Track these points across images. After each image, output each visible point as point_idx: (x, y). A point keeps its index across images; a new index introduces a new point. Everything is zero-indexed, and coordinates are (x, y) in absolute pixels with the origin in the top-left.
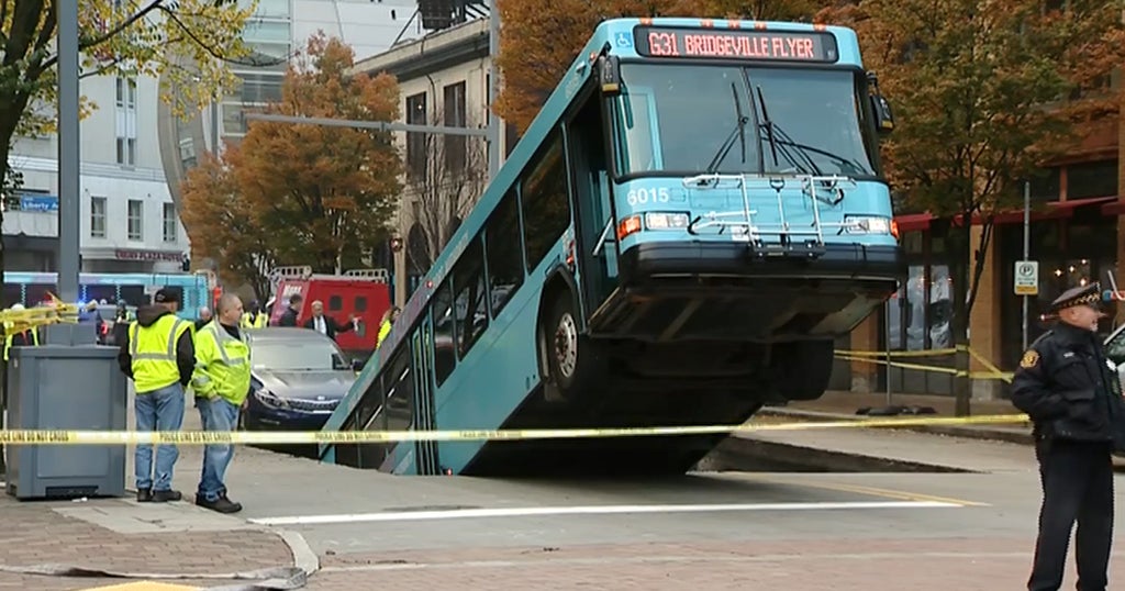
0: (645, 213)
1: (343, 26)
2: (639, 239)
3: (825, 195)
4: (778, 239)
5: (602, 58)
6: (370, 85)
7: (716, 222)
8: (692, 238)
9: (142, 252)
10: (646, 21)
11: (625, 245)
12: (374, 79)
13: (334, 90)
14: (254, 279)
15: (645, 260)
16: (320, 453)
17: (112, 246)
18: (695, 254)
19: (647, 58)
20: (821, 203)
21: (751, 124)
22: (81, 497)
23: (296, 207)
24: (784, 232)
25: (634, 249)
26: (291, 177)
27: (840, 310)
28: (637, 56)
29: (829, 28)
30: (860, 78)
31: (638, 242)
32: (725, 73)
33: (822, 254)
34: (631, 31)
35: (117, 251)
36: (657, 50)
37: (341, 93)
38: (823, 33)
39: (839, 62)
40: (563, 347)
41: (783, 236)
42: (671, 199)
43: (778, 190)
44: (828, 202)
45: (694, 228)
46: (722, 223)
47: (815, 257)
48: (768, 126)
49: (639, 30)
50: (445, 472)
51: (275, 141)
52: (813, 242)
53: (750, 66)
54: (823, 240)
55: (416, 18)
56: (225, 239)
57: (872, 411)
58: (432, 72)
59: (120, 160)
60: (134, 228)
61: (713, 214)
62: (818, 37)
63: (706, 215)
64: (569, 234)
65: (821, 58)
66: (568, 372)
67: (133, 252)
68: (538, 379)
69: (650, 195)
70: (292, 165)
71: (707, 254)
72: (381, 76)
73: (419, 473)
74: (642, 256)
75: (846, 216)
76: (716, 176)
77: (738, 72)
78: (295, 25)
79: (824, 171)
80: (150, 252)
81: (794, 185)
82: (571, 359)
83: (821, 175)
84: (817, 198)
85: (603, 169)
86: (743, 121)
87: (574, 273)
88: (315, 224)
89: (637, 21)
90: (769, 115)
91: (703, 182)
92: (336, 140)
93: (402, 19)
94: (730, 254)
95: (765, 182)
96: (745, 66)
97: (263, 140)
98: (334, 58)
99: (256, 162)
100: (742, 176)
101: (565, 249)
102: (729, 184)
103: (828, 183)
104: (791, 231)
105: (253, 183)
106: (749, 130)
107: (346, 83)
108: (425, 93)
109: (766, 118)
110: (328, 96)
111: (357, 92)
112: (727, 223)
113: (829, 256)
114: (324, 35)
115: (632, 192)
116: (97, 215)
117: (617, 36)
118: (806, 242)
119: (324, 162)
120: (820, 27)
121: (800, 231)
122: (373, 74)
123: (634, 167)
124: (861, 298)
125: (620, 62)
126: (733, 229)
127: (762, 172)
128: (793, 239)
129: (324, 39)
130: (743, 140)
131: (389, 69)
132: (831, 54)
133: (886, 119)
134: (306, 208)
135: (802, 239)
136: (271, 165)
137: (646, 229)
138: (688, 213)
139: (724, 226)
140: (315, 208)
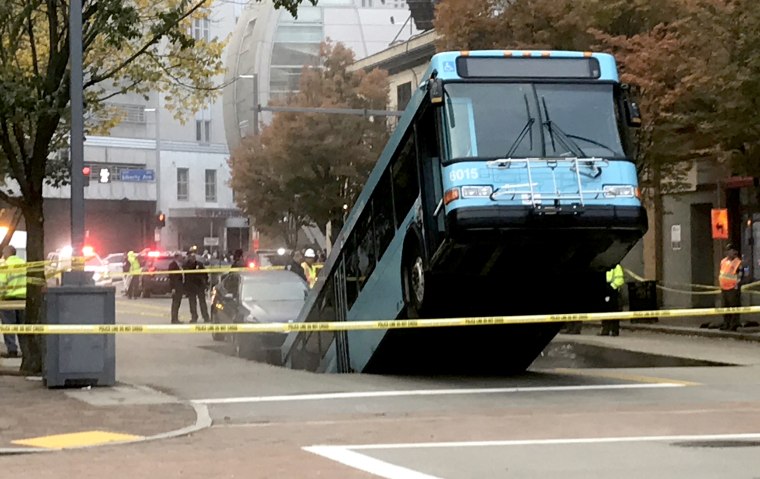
0: (461, 187)
1: (363, 27)
2: (458, 204)
3: (588, 171)
4: (553, 203)
5: (432, 80)
6: (366, 80)
7: (509, 192)
8: (493, 203)
9: (216, 211)
10: (465, 53)
11: (449, 208)
12: (369, 74)
13: (339, 83)
14: (285, 232)
15: (462, 219)
16: (283, 361)
17: (193, 206)
18: (495, 214)
19: (465, 79)
20: (583, 177)
21: (537, 122)
22: (87, 386)
23: (312, 175)
24: (556, 197)
25: (454, 212)
26: (306, 151)
27: (605, 251)
28: (458, 78)
29: (594, 55)
30: (617, 89)
31: (457, 206)
32: (521, 87)
33: (583, 213)
34: (454, 60)
35: (198, 210)
36: (471, 73)
37: (343, 86)
38: (590, 58)
39: (601, 78)
40: (417, 281)
41: (556, 201)
42: (480, 176)
43: (553, 168)
44: (589, 176)
45: (494, 196)
46: (513, 192)
47: (579, 214)
48: (549, 124)
49: (460, 60)
50: (353, 371)
51: (293, 124)
52: (577, 204)
53: (537, 83)
54: (584, 203)
55: (409, 22)
56: (262, 201)
57: (711, 325)
58: (414, 66)
59: (199, 138)
60: (210, 192)
61: (507, 186)
62: (586, 61)
63: (503, 187)
64: (418, 202)
65: (588, 75)
66: (420, 298)
67: (210, 211)
68: (403, 303)
69: (465, 174)
70: (306, 143)
71: (504, 214)
72: (376, 70)
73: (339, 372)
74: (459, 216)
75: (603, 186)
76: (509, 160)
77: (529, 86)
78: (326, 28)
79: (587, 154)
80: (222, 210)
81: (564, 164)
82: (421, 289)
83: (585, 157)
84: (581, 173)
85: (436, 156)
86: (531, 121)
87: (421, 229)
88: (325, 188)
89: (458, 53)
90: (550, 116)
91: (502, 165)
92: (340, 122)
93: (399, 23)
94: (521, 214)
95: (543, 163)
96: (534, 83)
97: (285, 123)
98: (341, 58)
99: (281, 141)
100: (527, 160)
101: (416, 211)
102: (520, 166)
103: (591, 163)
104: (561, 197)
105: (278, 158)
106: (536, 127)
107: (347, 77)
108: (409, 84)
109: (548, 119)
110: (334, 87)
111: (356, 84)
112: (517, 192)
113: (588, 214)
114: (331, 41)
115: (453, 172)
116: (182, 182)
117: (444, 64)
118: (573, 204)
119: (330, 140)
120: (588, 54)
121: (568, 198)
122: (369, 69)
123: (455, 155)
124: (616, 243)
125: (444, 82)
126: (523, 197)
127: (544, 155)
128: (562, 202)
129: (331, 44)
130: (531, 135)
131: (382, 65)
132: (595, 73)
133: (635, 116)
134: (319, 175)
135: (570, 202)
136: (291, 143)
137: (462, 198)
138: (492, 186)
139: (514, 195)
140: (327, 174)
